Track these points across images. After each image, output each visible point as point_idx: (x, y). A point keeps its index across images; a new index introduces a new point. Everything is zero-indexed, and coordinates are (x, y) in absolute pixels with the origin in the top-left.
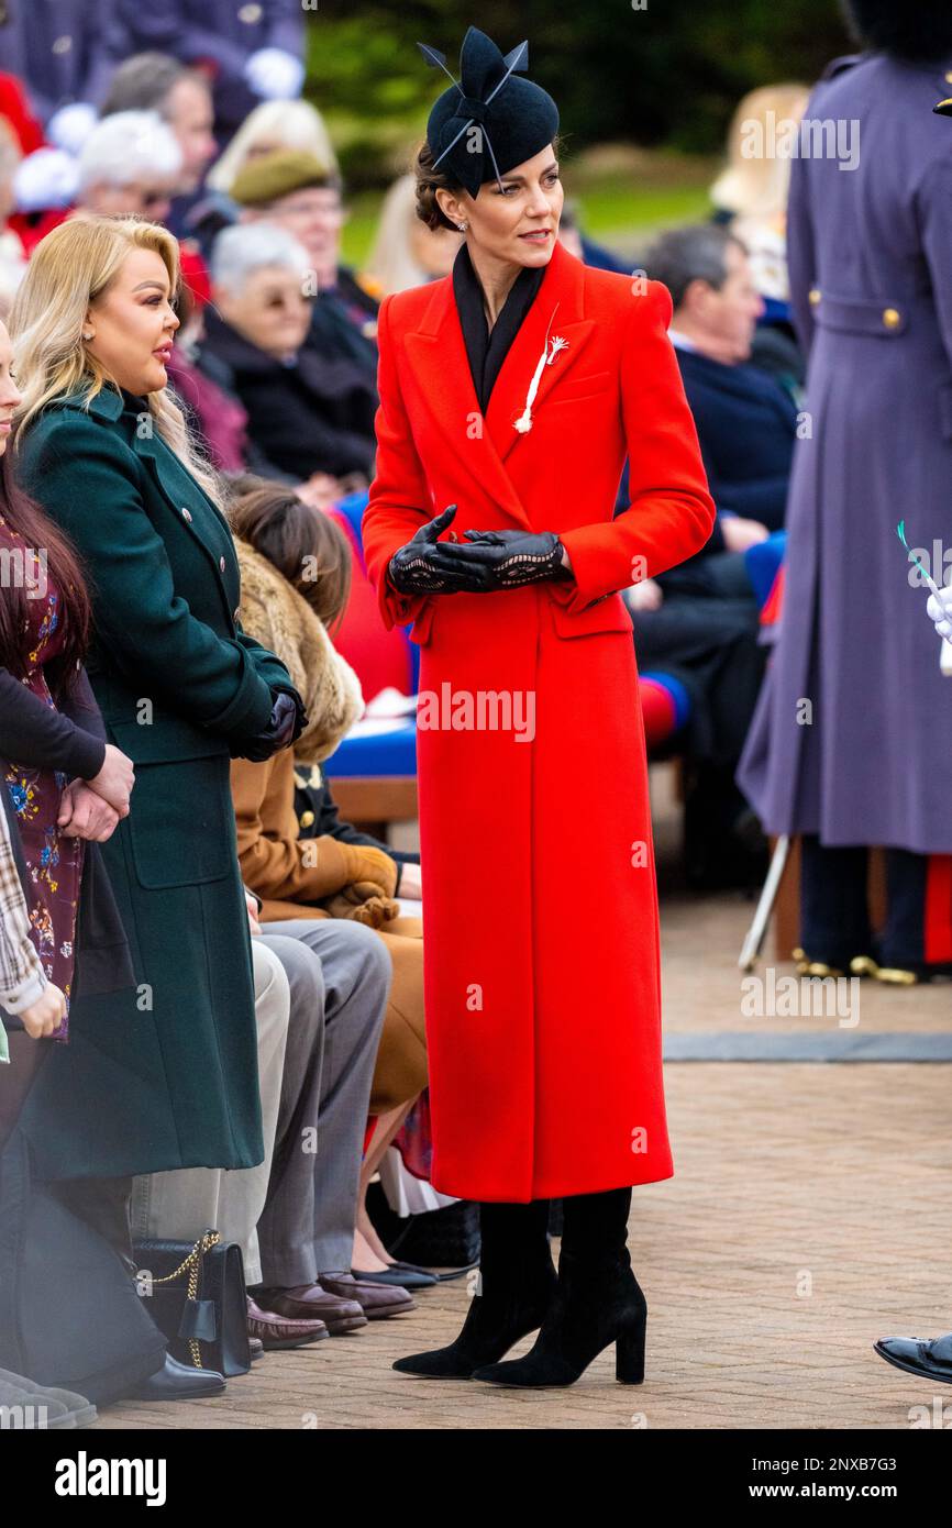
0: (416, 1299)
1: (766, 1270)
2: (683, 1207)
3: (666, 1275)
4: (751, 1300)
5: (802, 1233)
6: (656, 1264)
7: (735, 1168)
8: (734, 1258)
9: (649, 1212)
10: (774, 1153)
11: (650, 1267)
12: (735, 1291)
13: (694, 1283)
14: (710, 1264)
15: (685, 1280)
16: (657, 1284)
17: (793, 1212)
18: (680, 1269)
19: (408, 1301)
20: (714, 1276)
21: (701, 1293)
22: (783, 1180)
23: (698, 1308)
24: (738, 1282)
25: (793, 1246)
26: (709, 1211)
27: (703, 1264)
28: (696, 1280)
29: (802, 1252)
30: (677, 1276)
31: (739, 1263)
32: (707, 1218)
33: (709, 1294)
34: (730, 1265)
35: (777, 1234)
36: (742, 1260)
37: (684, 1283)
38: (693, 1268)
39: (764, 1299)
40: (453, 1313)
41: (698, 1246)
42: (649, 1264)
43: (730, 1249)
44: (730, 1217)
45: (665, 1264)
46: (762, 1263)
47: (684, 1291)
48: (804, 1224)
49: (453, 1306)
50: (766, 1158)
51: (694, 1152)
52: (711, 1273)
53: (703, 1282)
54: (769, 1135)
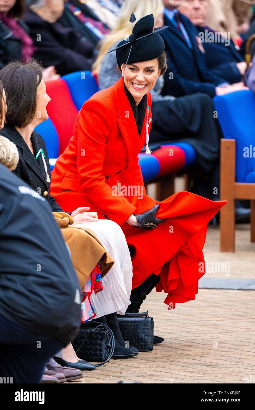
0: (84, 373)
1: (213, 366)
2: (183, 342)
3: (176, 367)
4: (207, 378)
5: (227, 353)
6: (172, 363)
7: (203, 328)
8: (201, 362)
9: (170, 343)
10: (218, 323)
11: (170, 364)
12: (202, 374)
13: (186, 371)
14: (193, 364)
15: (182, 369)
16: (173, 371)
17: (223, 345)
18: (181, 365)
19: (81, 375)
20: (194, 368)
21: (188, 374)
22: (221, 333)
23: (187, 380)
24: (202, 371)
25: (223, 358)
26: (193, 344)
27: (190, 364)
28: (187, 369)
29: (226, 360)
30: (180, 368)
31: (203, 364)
32: (192, 346)
33: (191, 375)
34: (200, 364)
35: (217, 353)
36: (204, 362)
37: (183, 371)
38: (186, 365)
39: (212, 377)
40: (96, 379)
41: (187, 357)
42: (170, 363)
43: (200, 358)
44: (200, 346)
45: (176, 363)
46: (212, 364)
47: (183, 373)
48: (228, 349)
49: (96, 377)
50: (214, 325)
51: (188, 322)
52: (193, 367)
53: (190, 370)
54: (216, 316)
